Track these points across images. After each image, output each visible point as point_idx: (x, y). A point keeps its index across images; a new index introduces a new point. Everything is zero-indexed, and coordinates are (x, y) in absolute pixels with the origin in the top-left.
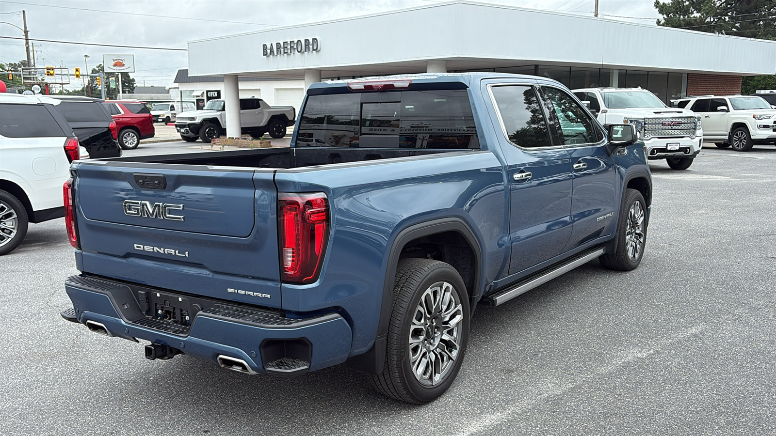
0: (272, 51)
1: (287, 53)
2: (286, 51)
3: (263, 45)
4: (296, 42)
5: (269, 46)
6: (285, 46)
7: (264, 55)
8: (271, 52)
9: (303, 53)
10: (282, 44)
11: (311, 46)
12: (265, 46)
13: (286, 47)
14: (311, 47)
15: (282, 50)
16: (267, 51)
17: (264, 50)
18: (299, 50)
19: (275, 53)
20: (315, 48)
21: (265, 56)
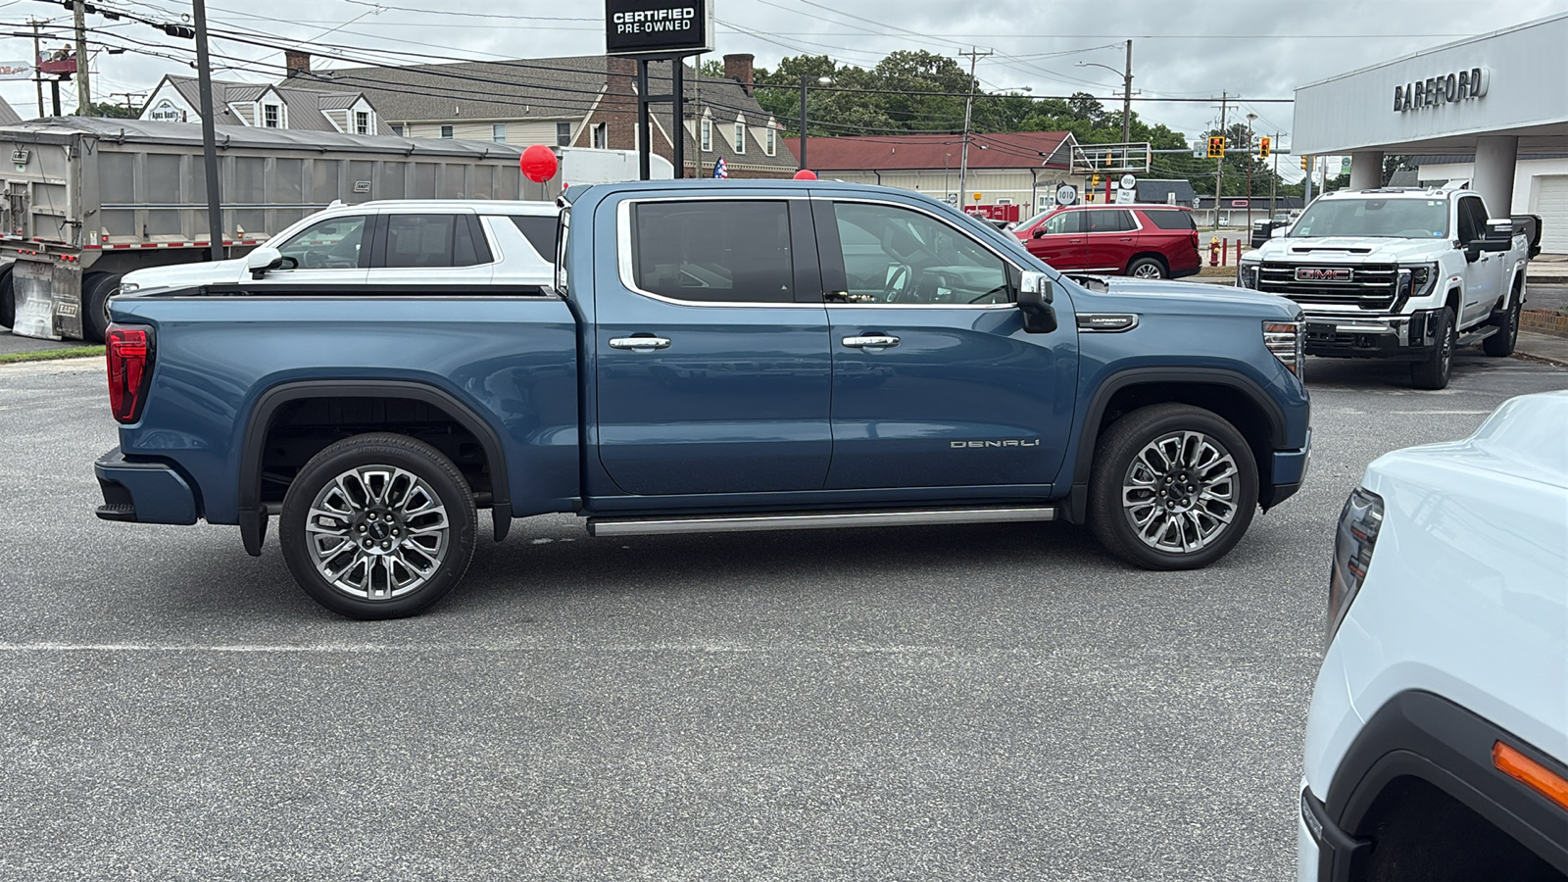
0: (1408, 101)
1: (1430, 102)
2: (1429, 99)
3: (1397, 88)
4: (1446, 79)
5: (1405, 89)
6: (1430, 88)
7: (1395, 110)
8: (1406, 102)
9: (1457, 102)
10: (1425, 85)
11: (1467, 87)
12: (1399, 89)
13: (1431, 91)
14: (1469, 86)
15: (1424, 96)
16: (1402, 103)
17: (1396, 98)
18: (1449, 96)
19: (1413, 106)
20: (1475, 90)
21: (1400, 112)
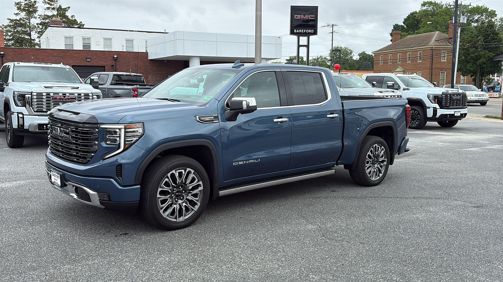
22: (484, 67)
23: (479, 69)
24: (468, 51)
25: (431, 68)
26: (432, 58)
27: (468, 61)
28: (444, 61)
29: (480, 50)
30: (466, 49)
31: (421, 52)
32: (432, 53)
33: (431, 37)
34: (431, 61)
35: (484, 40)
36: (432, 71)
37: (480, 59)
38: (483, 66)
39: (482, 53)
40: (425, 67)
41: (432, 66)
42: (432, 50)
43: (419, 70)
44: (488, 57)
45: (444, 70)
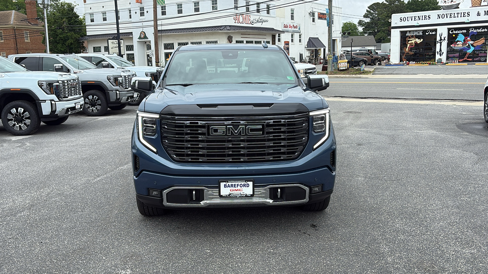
22: (72, 48)
23: (68, 49)
24: (56, 31)
25: (16, 48)
26: (16, 39)
27: (58, 41)
28: (27, 41)
29: (67, 31)
30: (53, 30)
31: (2, 31)
32: (15, 33)
33: (9, 16)
34: (15, 41)
35: (68, 22)
36: (17, 51)
37: (68, 40)
38: (72, 46)
39: (68, 34)
40: (9, 47)
41: (17, 46)
42: (14, 29)
43: (3, 50)
44: (75, 38)
45: (29, 50)
